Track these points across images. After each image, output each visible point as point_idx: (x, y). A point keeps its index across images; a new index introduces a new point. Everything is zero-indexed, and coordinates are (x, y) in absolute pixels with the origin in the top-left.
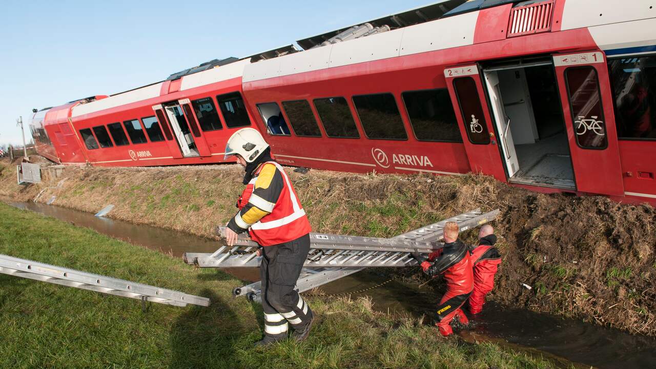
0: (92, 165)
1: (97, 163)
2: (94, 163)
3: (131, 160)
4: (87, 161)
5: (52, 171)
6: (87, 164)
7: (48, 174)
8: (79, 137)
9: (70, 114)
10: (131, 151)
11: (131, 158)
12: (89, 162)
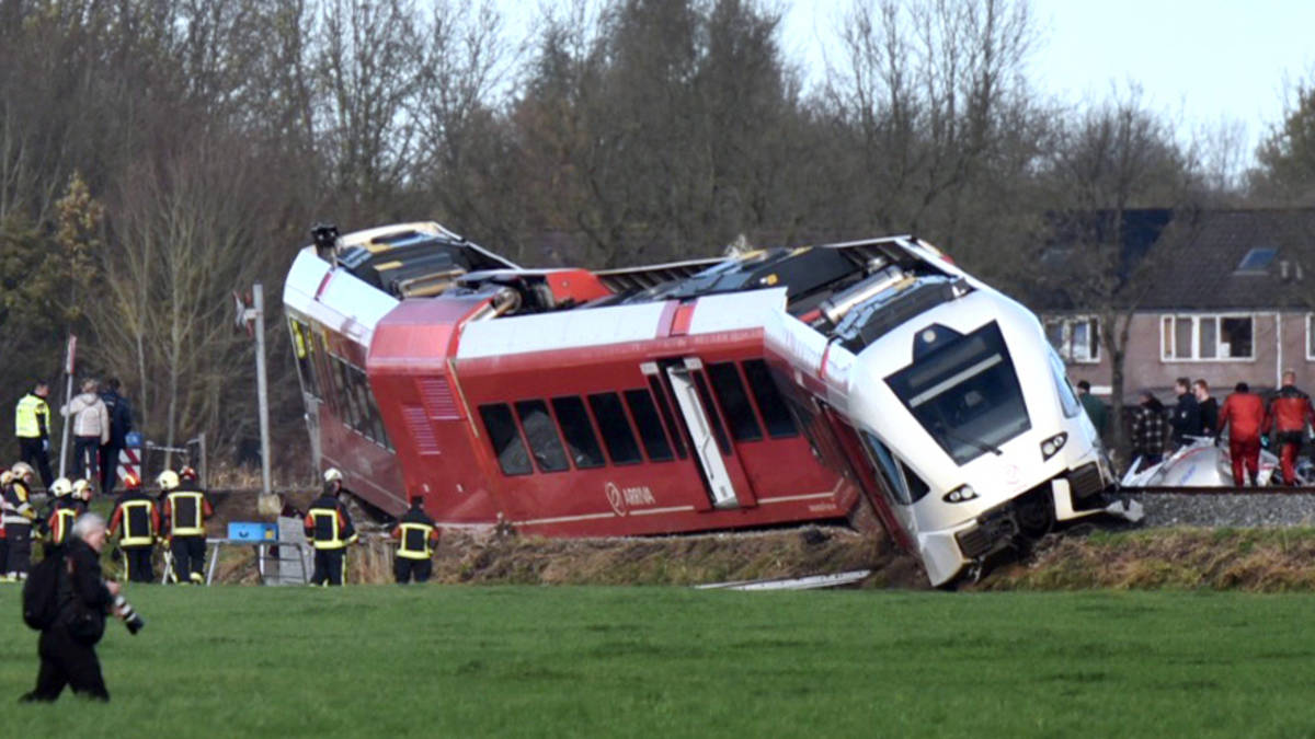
0: (513, 531)
1: (528, 523)
2: (520, 523)
3: (611, 515)
4: (500, 515)
5: (379, 552)
6: (500, 529)
7: (367, 563)
8: (478, 429)
9: (453, 347)
10: (610, 484)
11: (610, 509)
12: (507, 522)
